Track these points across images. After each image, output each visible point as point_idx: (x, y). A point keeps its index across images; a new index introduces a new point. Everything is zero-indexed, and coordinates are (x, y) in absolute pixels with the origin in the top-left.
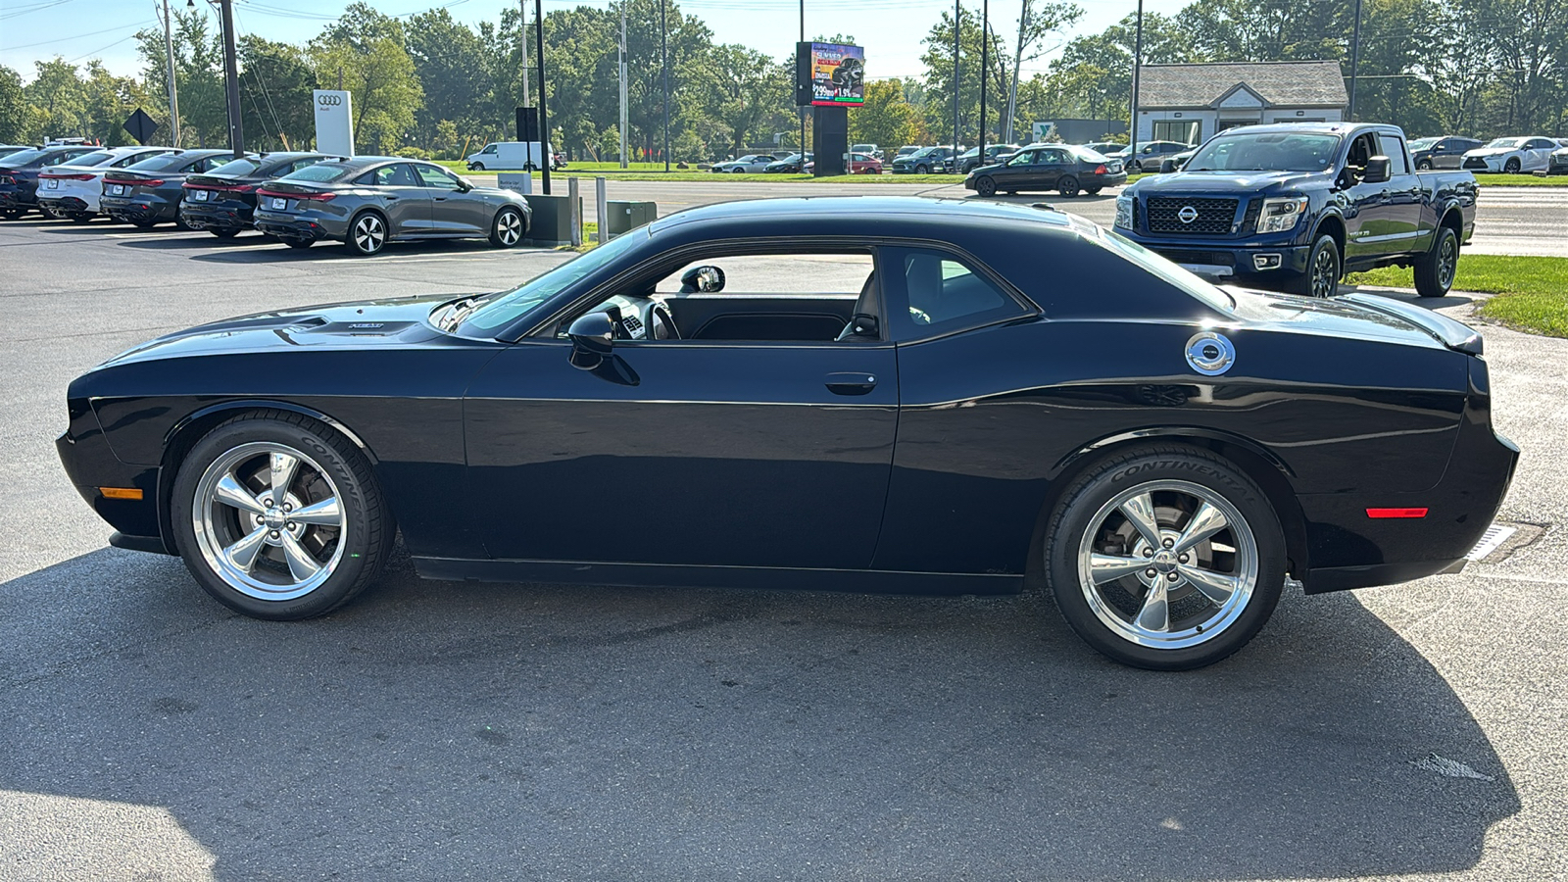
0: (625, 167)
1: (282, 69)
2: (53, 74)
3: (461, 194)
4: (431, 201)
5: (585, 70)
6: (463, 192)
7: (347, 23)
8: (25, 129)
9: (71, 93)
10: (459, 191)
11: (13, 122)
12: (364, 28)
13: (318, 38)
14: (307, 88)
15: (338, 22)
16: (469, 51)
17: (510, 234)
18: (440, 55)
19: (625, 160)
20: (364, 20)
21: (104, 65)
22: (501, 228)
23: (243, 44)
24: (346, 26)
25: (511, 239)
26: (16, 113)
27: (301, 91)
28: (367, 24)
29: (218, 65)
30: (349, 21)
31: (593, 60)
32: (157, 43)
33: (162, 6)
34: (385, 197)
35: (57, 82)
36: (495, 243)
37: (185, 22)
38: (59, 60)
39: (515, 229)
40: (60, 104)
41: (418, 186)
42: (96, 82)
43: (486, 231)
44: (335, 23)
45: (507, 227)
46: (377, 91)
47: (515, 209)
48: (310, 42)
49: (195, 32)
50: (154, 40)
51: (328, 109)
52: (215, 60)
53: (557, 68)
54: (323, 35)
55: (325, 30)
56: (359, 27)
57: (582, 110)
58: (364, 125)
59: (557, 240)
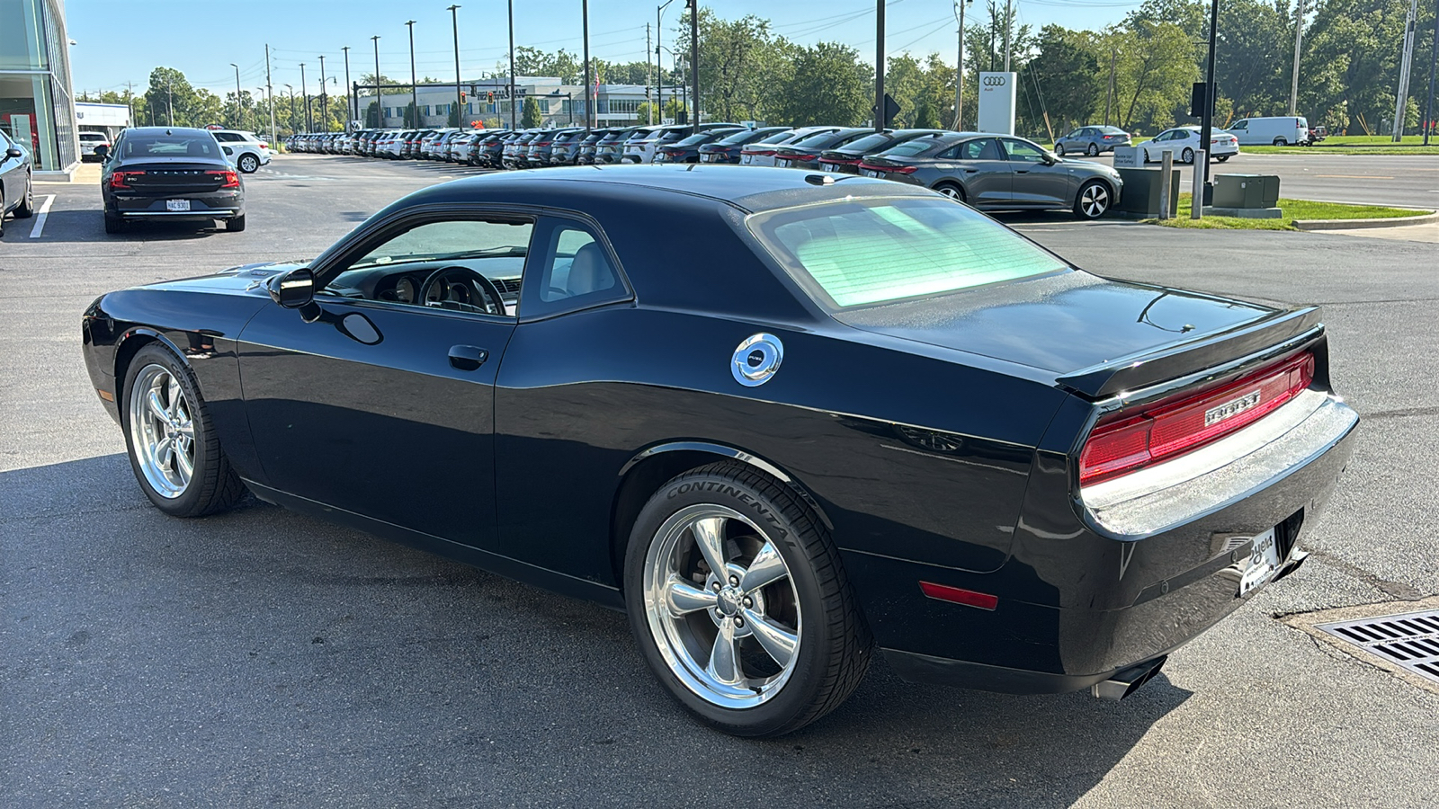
0: (1398, 140)
1: (1065, 53)
2: (900, 67)
3: (1045, 167)
4: (1012, 174)
5: (1389, 42)
6: (1048, 165)
7: (1148, 9)
8: (859, 114)
9: (911, 82)
10: (1044, 164)
11: (850, 109)
12: (1164, 13)
13: (1120, 25)
14: (1086, 71)
15: (1140, 9)
16: (1268, 29)
17: (1095, 206)
18: (1238, 34)
19: (1398, 134)
20: (1164, 5)
21: (940, 58)
22: (1085, 200)
23: (1045, 33)
24: (1147, 12)
25: (1096, 210)
26: (854, 101)
27: (1080, 74)
28: (1167, 9)
29: (1020, 53)
30: (1150, 7)
31: (1399, 31)
32: (976, 36)
33: (959, 4)
34: (964, 170)
35: (901, 73)
36: (1079, 215)
37: (997, 17)
38: (906, 56)
39: (1102, 202)
40: (901, 92)
41: (1001, 159)
42: (933, 73)
43: (1069, 203)
44: (1137, 10)
45: (1094, 200)
46: (1153, 71)
47: (1102, 181)
48: (1112, 29)
49: (1004, 24)
50: (974, 34)
51: (992, 89)
52: (1018, 48)
53: (1354, 42)
54: (1125, 22)
55: (1127, 16)
56: (1160, 11)
57: (1382, 83)
58: (1138, 103)
59: (1147, 213)
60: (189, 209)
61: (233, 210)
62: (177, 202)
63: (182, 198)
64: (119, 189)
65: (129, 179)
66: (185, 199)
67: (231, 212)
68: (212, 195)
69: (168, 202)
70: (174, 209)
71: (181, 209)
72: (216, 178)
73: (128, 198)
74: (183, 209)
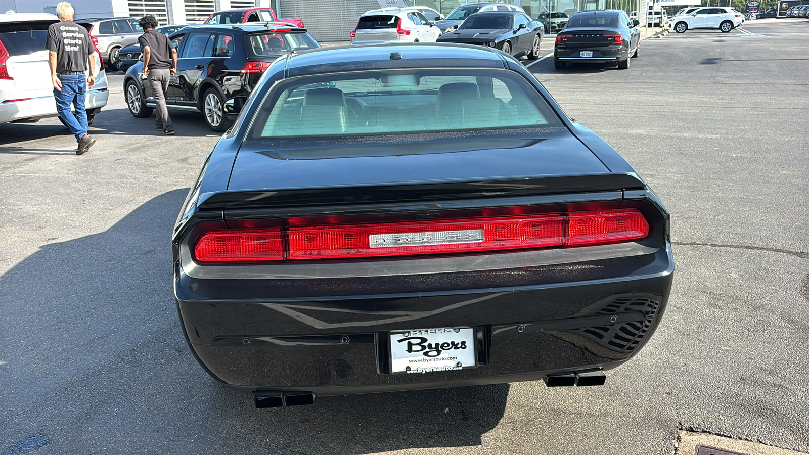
60: (591, 56)
61: (617, 57)
62: (586, 52)
63: (588, 50)
64: (560, 45)
65: (564, 40)
66: (590, 51)
67: (615, 58)
68: (605, 48)
69: (581, 52)
70: (583, 56)
71: (587, 56)
72: (609, 39)
73: (563, 50)
74: (589, 56)
